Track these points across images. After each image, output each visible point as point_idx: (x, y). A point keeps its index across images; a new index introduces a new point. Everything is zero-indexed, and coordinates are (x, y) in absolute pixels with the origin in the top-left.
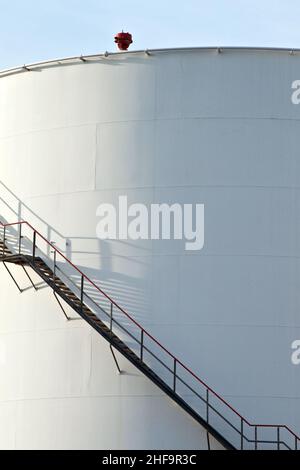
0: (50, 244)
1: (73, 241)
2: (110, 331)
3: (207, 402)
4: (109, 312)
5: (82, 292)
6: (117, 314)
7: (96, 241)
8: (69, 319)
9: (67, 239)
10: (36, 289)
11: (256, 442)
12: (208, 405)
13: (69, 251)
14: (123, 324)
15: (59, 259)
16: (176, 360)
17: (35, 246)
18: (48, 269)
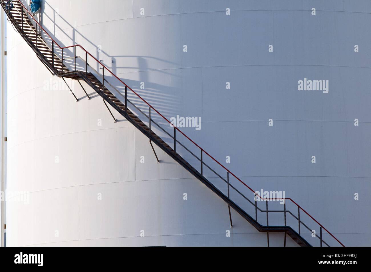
0: (99, 62)
1: (117, 60)
2: (149, 129)
3: (228, 182)
4: (148, 115)
5: (126, 100)
6: (155, 116)
7: (135, 59)
8: (116, 121)
9: (113, 57)
10: (89, 98)
11: (267, 211)
12: (229, 184)
13: (114, 67)
14: (159, 123)
15: (107, 73)
16: (202, 150)
17: (87, 64)
18: (98, 82)
